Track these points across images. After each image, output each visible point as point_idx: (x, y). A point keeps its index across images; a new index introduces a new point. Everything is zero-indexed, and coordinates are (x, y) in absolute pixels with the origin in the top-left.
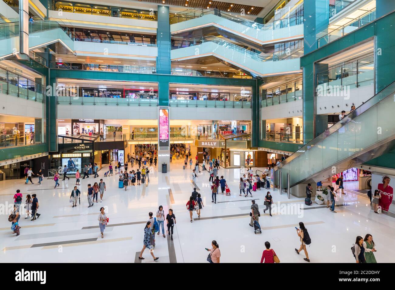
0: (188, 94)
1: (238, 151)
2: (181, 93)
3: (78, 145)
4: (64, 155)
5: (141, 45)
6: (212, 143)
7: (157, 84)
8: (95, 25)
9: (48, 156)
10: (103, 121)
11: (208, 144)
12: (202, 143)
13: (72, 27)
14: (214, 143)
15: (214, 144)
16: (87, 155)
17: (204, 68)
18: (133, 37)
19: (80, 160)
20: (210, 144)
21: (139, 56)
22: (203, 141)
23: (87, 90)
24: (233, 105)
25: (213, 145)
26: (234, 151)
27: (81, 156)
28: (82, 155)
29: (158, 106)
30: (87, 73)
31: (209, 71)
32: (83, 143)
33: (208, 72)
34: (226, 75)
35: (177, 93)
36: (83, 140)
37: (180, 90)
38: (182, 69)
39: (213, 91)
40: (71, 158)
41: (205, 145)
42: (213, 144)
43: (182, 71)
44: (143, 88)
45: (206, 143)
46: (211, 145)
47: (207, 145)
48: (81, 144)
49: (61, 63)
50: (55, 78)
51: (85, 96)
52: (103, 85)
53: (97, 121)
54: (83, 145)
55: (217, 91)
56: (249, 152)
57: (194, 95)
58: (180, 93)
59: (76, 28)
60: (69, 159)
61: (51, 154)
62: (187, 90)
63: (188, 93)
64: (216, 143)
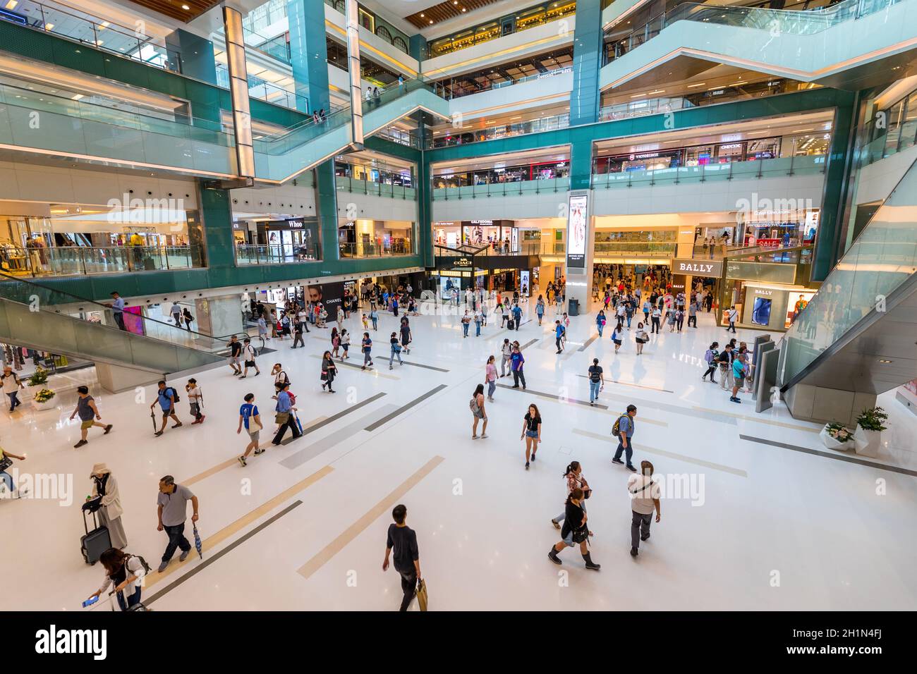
0: (657, 157)
1: (768, 290)
2: (640, 157)
3: (458, 259)
4: (444, 273)
5: (561, 73)
6: (702, 266)
7: (569, 148)
8: (476, 64)
9: (424, 272)
10: (511, 224)
11: (693, 268)
12: (682, 264)
13: (448, 77)
14: (708, 266)
15: (707, 269)
16: (467, 274)
17: (696, 87)
18: (537, 63)
19: (459, 280)
20: (698, 267)
21: (541, 99)
22: (683, 262)
23: (482, 173)
24: (790, 168)
25: (704, 270)
26: (757, 289)
27: (460, 275)
28: (462, 274)
29: (569, 190)
30: (479, 147)
31: (718, 89)
32: (465, 257)
33: (715, 93)
34: (775, 89)
35: (632, 157)
36: (466, 253)
37: (638, 150)
38: (645, 101)
39: (725, 139)
40: (449, 277)
41: (687, 269)
42: (704, 267)
43: (645, 105)
44: (562, 158)
45: (689, 265)
46: (701, 270)
47: (691, 270)
48: (462, 257)
49: (449, 137)
50: (428, 164)
51: (478, 184)
52: (499, 162)
53: (497, 223)
54: (465, 260)
55: (739, 138)
56: (803, 294)
57: (675, 155)
58: (637, 157)
59: (454, 78)
60: (447, 279)
61: (429, 269)
62: (656, 147)
63: (657, 155)
64: (711, 266)
